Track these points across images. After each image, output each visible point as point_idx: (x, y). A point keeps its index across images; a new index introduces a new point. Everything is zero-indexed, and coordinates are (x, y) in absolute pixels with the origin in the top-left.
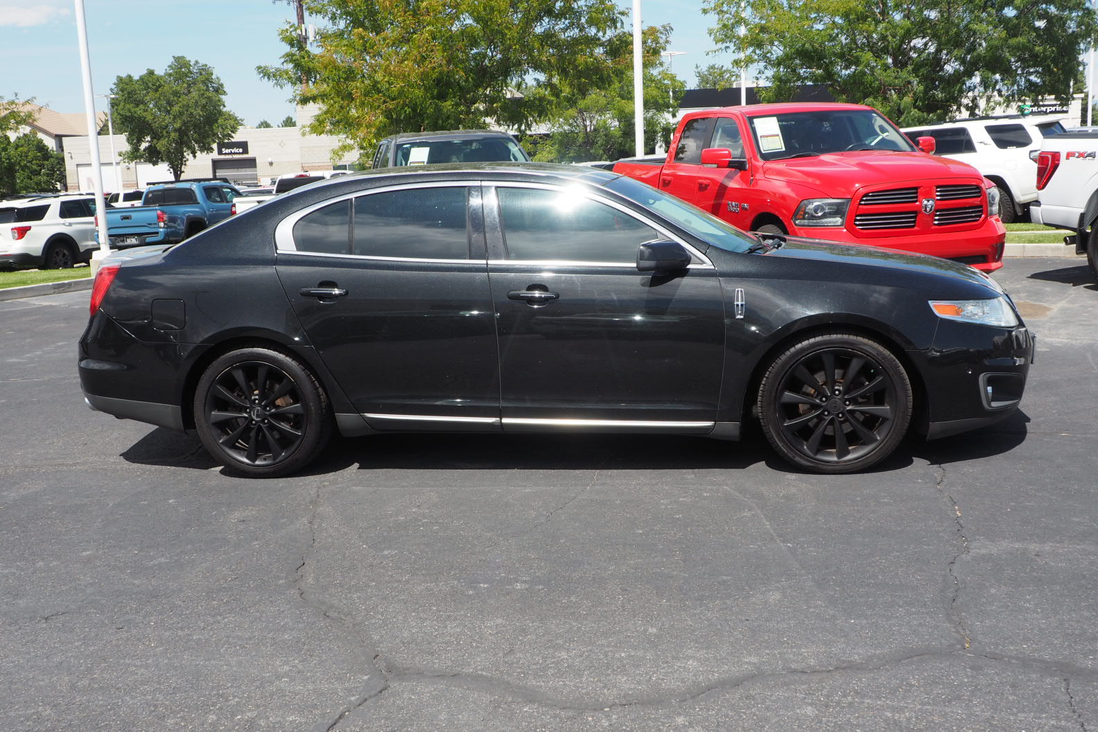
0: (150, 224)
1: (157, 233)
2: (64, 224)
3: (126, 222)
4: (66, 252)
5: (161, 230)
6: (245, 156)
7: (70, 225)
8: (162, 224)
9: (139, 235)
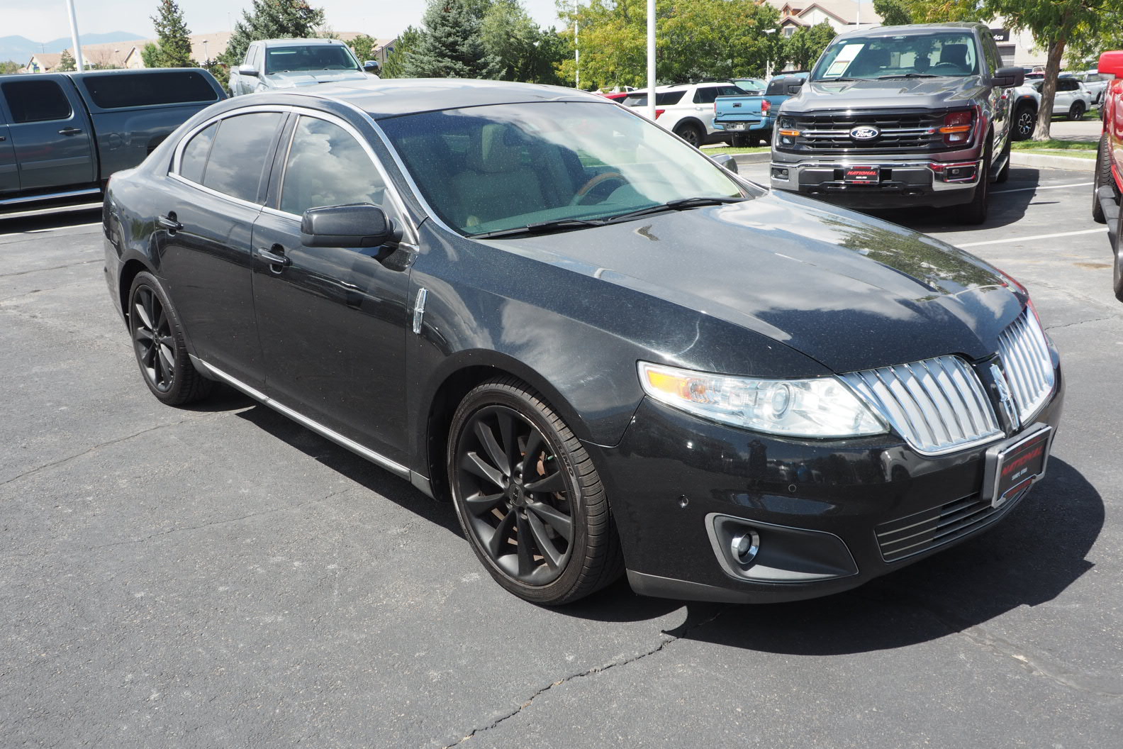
0: (755, 112)
1: (759, 121)
2: (696, 109)
3: (737, 110)
4: (693, 133)
5: (764, 118)
6: (1005, 43)
7: (701, 109)
8: (764, 113)
9: (746, 122)
